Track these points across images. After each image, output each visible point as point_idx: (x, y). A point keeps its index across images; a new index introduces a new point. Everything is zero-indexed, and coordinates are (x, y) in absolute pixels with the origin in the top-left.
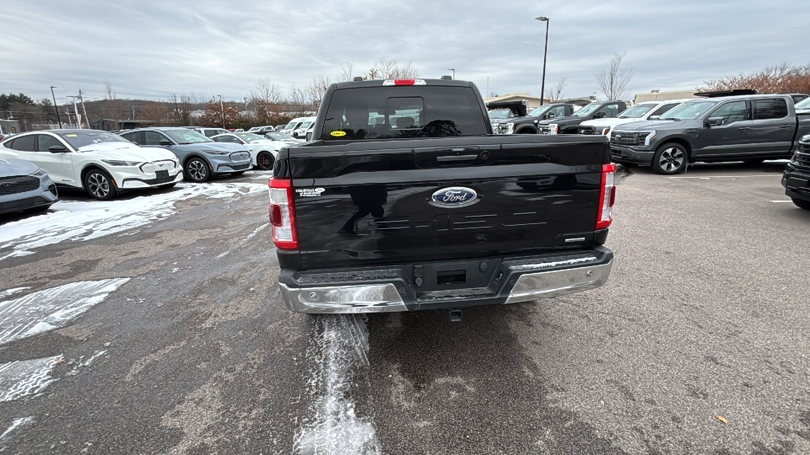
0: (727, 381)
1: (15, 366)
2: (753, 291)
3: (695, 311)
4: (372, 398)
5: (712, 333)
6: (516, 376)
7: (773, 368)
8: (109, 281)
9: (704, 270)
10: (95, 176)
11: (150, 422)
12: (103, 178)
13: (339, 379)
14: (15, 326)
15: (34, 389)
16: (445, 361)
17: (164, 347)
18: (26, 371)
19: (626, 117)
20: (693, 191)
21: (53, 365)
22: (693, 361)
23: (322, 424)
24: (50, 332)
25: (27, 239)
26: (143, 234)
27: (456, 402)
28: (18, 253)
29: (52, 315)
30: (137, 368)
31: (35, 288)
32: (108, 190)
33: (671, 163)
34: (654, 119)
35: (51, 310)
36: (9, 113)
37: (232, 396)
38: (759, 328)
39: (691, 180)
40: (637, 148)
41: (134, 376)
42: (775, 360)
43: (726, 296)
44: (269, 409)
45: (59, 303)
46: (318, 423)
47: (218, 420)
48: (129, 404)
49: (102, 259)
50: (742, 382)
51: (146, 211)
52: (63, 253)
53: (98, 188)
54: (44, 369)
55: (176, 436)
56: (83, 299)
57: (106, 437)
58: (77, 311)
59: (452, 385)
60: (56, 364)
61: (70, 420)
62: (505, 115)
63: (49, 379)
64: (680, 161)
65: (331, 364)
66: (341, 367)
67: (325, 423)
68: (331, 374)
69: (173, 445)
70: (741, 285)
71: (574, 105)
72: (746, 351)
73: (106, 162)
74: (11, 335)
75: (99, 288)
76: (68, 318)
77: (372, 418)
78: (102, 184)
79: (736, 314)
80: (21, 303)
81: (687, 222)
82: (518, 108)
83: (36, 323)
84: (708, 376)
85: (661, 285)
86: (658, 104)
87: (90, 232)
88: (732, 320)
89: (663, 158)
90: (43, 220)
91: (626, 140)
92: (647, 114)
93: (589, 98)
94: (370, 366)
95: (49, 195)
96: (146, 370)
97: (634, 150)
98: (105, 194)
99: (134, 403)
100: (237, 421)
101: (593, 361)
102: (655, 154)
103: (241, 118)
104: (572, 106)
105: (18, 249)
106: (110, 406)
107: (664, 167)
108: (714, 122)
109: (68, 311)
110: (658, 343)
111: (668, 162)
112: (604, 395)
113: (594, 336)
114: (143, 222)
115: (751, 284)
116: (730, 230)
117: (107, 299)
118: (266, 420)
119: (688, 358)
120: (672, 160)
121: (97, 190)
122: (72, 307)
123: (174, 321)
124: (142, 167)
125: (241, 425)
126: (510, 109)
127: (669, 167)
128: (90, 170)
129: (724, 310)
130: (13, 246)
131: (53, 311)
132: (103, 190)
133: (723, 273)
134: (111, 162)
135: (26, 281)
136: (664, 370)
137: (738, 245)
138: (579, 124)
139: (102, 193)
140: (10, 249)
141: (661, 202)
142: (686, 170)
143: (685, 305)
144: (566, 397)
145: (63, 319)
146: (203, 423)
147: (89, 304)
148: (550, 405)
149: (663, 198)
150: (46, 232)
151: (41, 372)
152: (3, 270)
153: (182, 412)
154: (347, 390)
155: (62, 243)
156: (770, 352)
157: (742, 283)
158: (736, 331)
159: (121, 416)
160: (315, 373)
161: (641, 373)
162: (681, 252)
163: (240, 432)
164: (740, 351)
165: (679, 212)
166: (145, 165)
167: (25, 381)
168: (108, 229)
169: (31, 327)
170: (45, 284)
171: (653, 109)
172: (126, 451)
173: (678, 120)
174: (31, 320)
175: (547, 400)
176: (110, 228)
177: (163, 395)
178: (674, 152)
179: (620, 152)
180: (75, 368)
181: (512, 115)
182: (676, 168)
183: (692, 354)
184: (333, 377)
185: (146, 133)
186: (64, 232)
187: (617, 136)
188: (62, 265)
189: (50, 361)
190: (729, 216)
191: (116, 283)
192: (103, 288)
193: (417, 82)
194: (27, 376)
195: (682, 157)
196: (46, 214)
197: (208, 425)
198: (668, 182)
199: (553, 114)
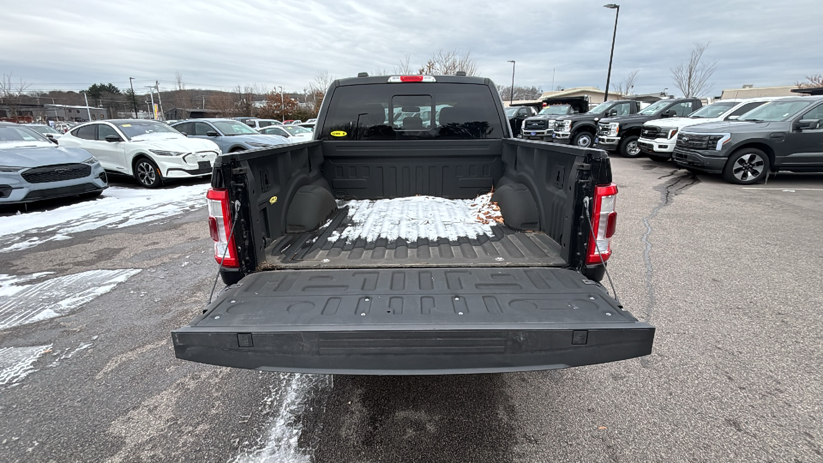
0: (747, 455)
1: (9, 352)
2: (813, 338)
3: (730, 357)
4: (322, 427)
5: (744, 388)
6: (487, 418)
7: (813, 444)
8: (123, 271)
9: (755, 306)
10: (143, 164)
11: (99, 426)
12: (150, 167)
13: (295, 400)
14: (25, 311)
15: (14, 378)
16: (414, 392)
17: (144, 344)
18: (15, 358)
19: (698, 117)
20: (769, 206)
21: (40, 355)
22: (708, 422)
23: (261, 450)
24: (52, 319)
25: (71, 224)
26: (170, 224)
27: (409, 441)
28: (58, 237)
29: (60, 303)
30: (111, 366)
31: (57, 273)
32: (154, 179)
33: (747, 172)
34: (732, 120)
35: (62, 297)
36: (99, 101)
37: (186, 407)
38: (809, 388)
39: (770, 192)
40: (707, 152)
41: (105, 373)
42: (819, 433)
43: (776, 341)
44: (216, 425)
45: (70, 290)
46: (257, 449)
47: (162, 433)
48: (88, 404)
49: (125, 248)
50: (766, 459)
51: (182, 201)
52: (95, 240)
53: (146, 177)
54: (30, 358)
55: (117, 444)
56: (93, 288)
57: (55, 438)
58: (83, 300)
59: (411, 421)
60: (43, 354)
61: (31, 415)
62: (564, 111)
63: (31, 369)
64: (760, 169)
65: (294, 382)
66: (302, 386)
67: (264, 449)
68: (290, 393)
69: (109, 455)
70: (800, 329)
71: (641, 102)
72: (783, 417)
73: (153, 152)
74: (18, 320)
75: (111, 278)
76: (72, 307)
77: (314, 450)
78: (149, 172)
79: (783, 367)
80: (39, 288)
81: (751, 244)
82: (578, 104)
83: (44, 309)
84: (723, 445)
85: (695, 320)
86: (739, 103)
87: (127, 219)
88: (776, 374)
89: (737, 166)
90: (92, 206)
91: (694, 143)
92: (725, 114)
93: (660, 94)
94: (334, 388)
95: (100, 182)
96: (118, 369)
97: (703, 155)
98: (152, 183)
99: (94, 404)
100: (180, 436)
101: (582, 409)
102: (727, 161)
103: (299, 110)
104: (639, 103)
105: (60, 234)
106: (71, 404)
107: (738, 176)
108: (806, 125)
109: (75, 300)
110: (671, 394)
111: (744, 170)
112: (583, 455)
113: (594, 378)
114: (176, 212)
115: (813, 329)
116: (804, 258)
117: (113, 290)
118: (208, 437)
119: (702, 419)
120: (750, 167)
121: (145, 178)
122: (80, 296)
123: (165, 318)
124: (185, 158)
125: (181, 441)
126: (570, 105)
127: (745, 175)
128: (140, 159)
129: (768, 360)
130: (58, 230)
131: (63, 298)
132: (150, 178)
133: (780, 312)
134: (157, 152)
135: (53, 266)
136: (668, 430)
137: (810, 277)
138: (644, 123)
139: (149, 182)
140: (54, 233)
141: (724, 217)
142: (766, 180)
143: (719, 348)
144: (537, 451)
145: (68, 307)
146: (148, 434)
147: (95, 294)
148: (514, 459)
149: (729, 213)
150: (90, 218)
151: (26, 361)
152: (39, 253)
153: (133, 419)
154: (300, 413)
155: (98, 229)
156: (815, 421)
157: (801, 327)
158: (776, 389)
159: (77, 416)
160: (274, 390)
161: (637, 431)
162: (732, 281)
163: (178, 448)
164: (775, 417)
165: (744, 230)
166: (188, 156)
167: (10, 369)
168: (142, 218)
169: (38, 312)
170: (67, 270)
171: (732, 109)
172: (66, 456)
173: (761, 122)
174: (41, 306)
175: (514, 453)
176: (144, 217)
177: (123, 398)
178: (752, 159)
179: (686, 156)
180: (57, 360)
181: (572, 112)
182: (753, 178)
183: (710, 414)
184: (291, 396)
185: (196, 124)
186: (105, 218)
187: (684, 138)
188: (90, 252)
189: (39, 351)
190: (808, 239)
191: (128, 274)
192: (114, 278)
193: (425, 78)
194: (14, 364)
195: (762, 165)
196: (95, 200)
197: (151, 437)
198: (740, 194)
199: (616, 112)
